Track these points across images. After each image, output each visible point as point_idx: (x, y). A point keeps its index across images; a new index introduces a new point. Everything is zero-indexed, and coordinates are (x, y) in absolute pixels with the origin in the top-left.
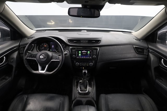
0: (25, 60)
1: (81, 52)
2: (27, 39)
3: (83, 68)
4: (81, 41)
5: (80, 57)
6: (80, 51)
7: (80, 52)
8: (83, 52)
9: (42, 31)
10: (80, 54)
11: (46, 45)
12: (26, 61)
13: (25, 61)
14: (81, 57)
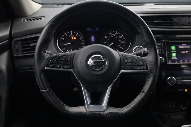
0: (40, 76)
1: (177, 48)
2: (26, 21)
3: (186, 90)
4: (173, 18)
5: (174, 61)
6: (173, 44)
7: (173, 48)
8: (180, 47)
9: (56, 5)
10: (174, 55)
11: (74, 35)
12: (42, 75)
13: (41, 78)
14: (178, 61)
